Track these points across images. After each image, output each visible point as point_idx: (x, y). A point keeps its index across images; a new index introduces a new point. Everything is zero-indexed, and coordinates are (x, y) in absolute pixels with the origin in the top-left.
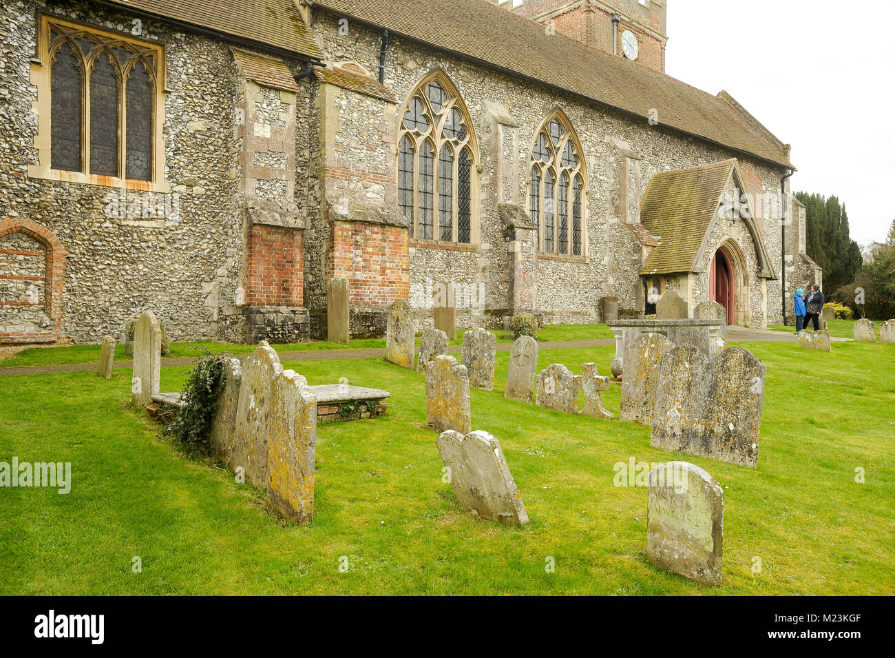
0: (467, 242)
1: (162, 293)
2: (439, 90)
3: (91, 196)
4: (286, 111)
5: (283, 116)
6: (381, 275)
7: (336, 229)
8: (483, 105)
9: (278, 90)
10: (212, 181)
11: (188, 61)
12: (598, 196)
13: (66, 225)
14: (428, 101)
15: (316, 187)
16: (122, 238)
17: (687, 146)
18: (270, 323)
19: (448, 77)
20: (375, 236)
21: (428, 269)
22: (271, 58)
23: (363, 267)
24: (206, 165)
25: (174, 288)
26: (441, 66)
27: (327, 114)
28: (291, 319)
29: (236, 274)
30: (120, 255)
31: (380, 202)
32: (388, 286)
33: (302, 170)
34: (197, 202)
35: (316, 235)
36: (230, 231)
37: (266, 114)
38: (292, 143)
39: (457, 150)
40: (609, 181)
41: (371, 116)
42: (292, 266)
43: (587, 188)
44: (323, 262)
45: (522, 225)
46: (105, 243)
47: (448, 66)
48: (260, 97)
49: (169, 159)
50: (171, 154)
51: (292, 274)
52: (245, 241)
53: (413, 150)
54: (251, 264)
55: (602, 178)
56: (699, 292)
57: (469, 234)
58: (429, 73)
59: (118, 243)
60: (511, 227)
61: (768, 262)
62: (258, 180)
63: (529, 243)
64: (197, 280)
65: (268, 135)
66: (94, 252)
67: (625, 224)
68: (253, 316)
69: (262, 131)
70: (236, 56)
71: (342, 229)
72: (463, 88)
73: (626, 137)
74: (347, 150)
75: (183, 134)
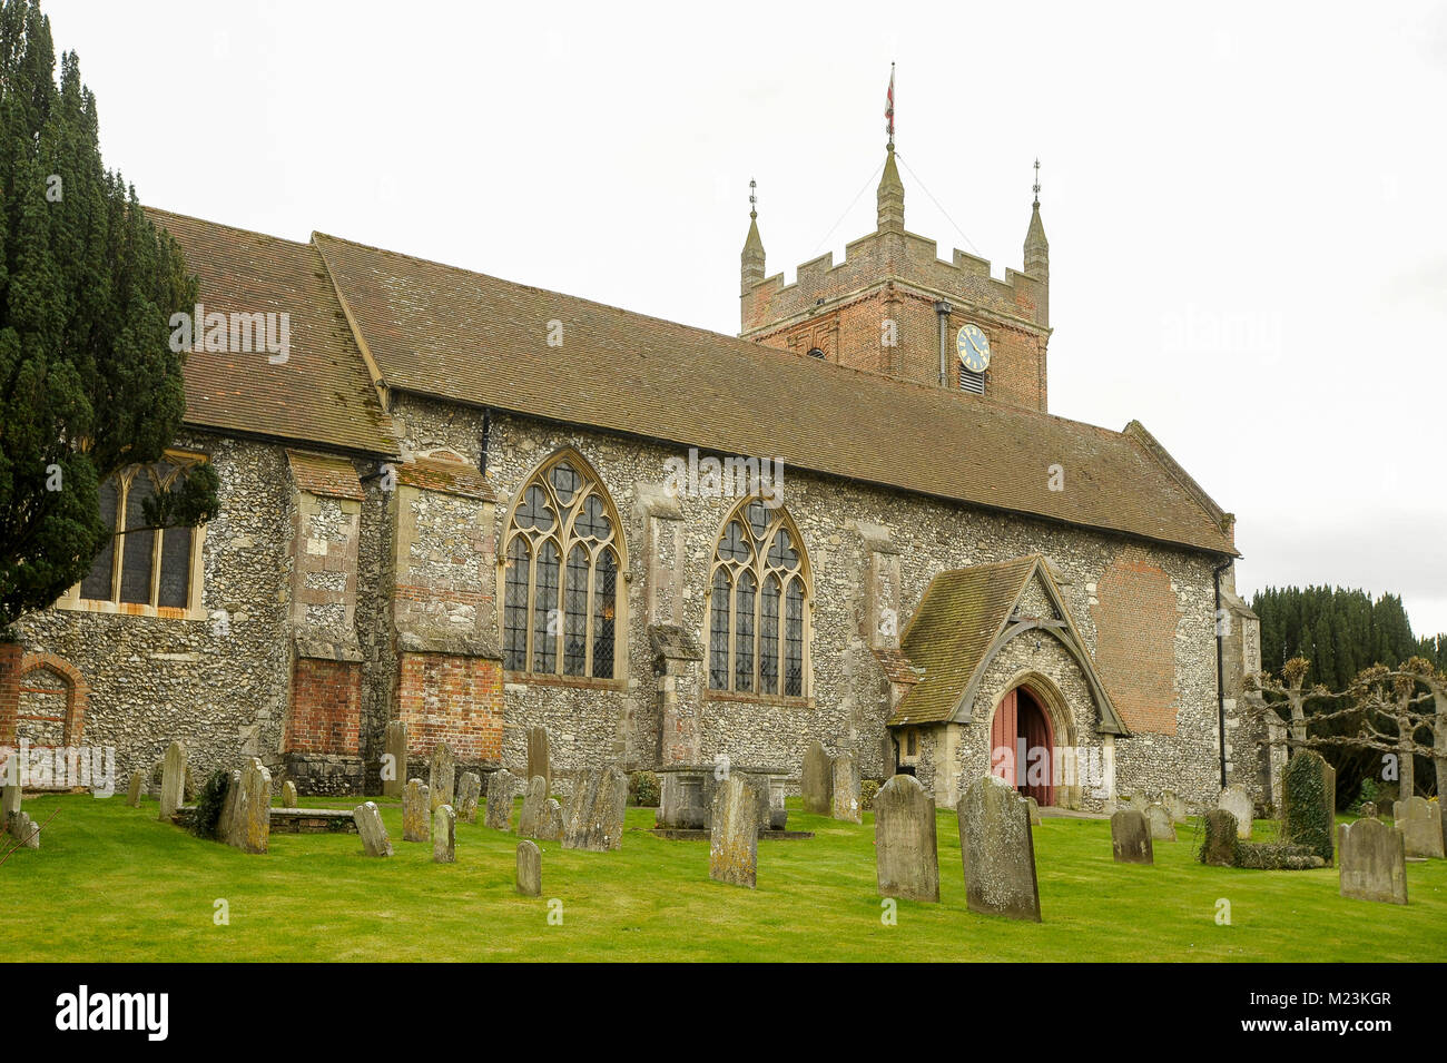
0: (608, 677)
1: (192, 738)
2: (570, 474)
3: (120, 627)
4: (348, 523)
5: (344, 529)
6: (463, 719)
7: (405, 661)
8: (635, 489)
9: (338, 499)
10: (257, 606)
11: (236, 470)
12: (831, 608)
13: (91, 660)
14: (552, 490)
15: (386, 610)
16: (150, 674)
17: (1005, 527)
18: (314, 774)
19: (582, 457)
20: (456, 671)
21: (546, 714)
22: (336, 457)
23: (439, 709)
24: (251, 586)
25: (205, 731)
26: (572, 443)
27: (400, 522)
28: (341, 770)
29: (279, 715)
30: (145, 693)
31: (469, 626)
32: (472, 733)
33: (370, 588)
34: (237, 631)
35: (382, 669)
36: (276, 664)
37: (323, 528)
38: (354, 560)
39: (595, 552)
40: (851, 586)
41: (460, 521)
42: (346, 707)
43: (812, 596)
44: (389, 703)
45: (678, 653)
46: (131, 680)
47: (582, 441)
48: (317, 508)
49: (207, 582)
50: (210, 576)
51: (346, 716)
52: (291, 677)
53: (529, 555)
54: (295, 704)
55: (839, 582)
56: (969, 752)
57: (612, 665)
58: (553, 454)
59: (145, 680)
60: (662, 658)
61: (1113, 710)
62: (310, 605)
63: (688, 679)
64: (233, 724)
65: (324, 553)
66: (118, 690)
67: (871, 650)
68: (294, 766)
69: (317, 547)
70: (292, 460)
71: (411, 663)
72: (605, 469)
73: (886, 519)
74: (423, 564)
75: (226, 553)
